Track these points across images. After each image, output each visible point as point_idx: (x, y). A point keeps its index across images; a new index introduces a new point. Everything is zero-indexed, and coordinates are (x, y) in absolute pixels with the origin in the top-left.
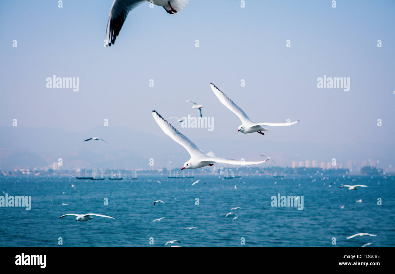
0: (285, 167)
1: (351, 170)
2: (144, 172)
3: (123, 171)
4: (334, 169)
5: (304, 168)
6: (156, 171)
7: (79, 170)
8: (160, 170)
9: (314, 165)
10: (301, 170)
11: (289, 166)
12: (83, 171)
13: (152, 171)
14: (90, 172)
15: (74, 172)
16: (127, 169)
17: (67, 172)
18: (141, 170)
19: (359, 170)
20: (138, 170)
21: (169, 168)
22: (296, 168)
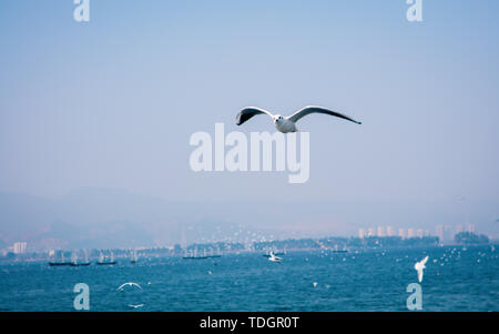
0: (349, 237)
1: (441, 239)
2: (147, 251)
3: (117, 252)
4: (418, 238)
5: (375, 238)
6: (165, 250)
7: (52, 253)
8: (171, 248)
9: (390, 232)
10: (371, 240)
11: (355, 236)
12: (59, 253)
13: (159, 249)
14: (68, 254)
15: (45, 255)
16: (122, 249)
17: (34, 255)
18: (143, 248)
19: (452, 237)
20: (139, 249)
21: (184, 246)
22: (366, 238)
